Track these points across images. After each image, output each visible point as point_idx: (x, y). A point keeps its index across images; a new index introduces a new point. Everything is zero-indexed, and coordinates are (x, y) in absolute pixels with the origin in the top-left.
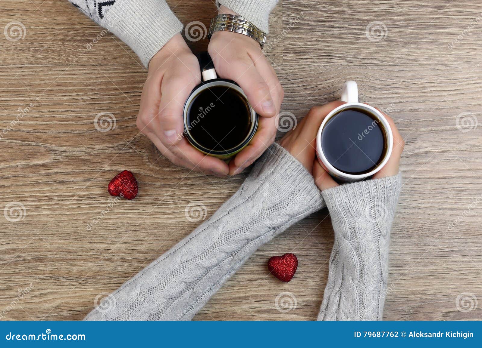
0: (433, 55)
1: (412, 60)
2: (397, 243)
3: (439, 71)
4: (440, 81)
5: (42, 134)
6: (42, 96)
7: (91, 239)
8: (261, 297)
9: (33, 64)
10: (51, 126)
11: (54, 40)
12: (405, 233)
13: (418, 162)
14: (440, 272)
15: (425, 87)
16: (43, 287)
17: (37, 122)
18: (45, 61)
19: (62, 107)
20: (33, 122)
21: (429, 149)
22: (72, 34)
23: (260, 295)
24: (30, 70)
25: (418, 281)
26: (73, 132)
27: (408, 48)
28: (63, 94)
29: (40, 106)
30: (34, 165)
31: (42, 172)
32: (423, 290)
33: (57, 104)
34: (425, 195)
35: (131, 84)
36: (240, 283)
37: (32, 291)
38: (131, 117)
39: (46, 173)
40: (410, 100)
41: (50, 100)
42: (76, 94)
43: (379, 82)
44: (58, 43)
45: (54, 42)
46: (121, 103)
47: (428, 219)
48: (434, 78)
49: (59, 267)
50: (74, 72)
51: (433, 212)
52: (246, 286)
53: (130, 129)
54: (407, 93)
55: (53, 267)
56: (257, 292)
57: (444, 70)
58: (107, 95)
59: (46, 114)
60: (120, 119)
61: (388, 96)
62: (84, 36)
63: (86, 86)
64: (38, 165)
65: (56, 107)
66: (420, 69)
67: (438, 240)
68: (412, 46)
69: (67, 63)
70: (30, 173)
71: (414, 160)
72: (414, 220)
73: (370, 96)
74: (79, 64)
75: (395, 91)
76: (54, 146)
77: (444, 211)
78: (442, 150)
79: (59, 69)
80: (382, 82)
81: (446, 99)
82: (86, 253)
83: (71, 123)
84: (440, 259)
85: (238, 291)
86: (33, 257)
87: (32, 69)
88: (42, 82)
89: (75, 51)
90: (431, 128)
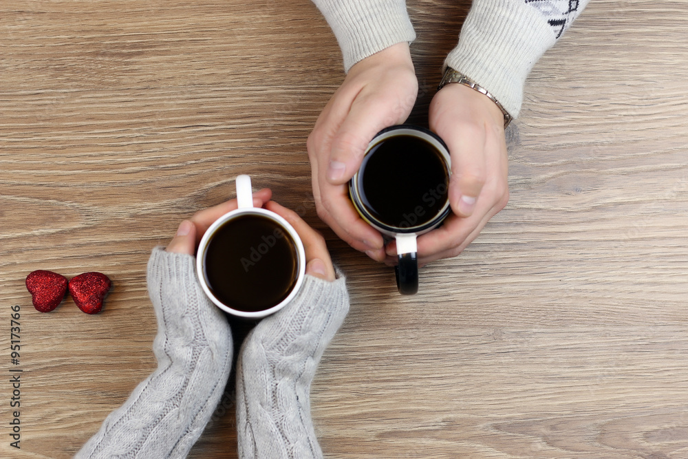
0: (621, 65)
1: (592, 72)
2: (576, 334)
3: (630, 87)
4: (633, 101)
5: (68, 189)
6: (67, 134)
7: (139, 336)
8: (384, 415)
9: (52, 88)
10: (79, 177)
11: (81, 54)
12: (587, 319)
13: (603, 217)
14: (638, 374)
15: (611, 110)
16: (74, 407)
17: (60, 172)
18: (69, 84)
19: (95, 149)
20: (54, 171)
21: (619, 199)
22: (107, 44)
23: (384, 412)
24: (49, 97)
25: (606, 388)
26: (111, 185)
27: (586, 55)
28: (96, 131)
29: (63, 148)
30: (57, 233)
31: (69, 242)
32: (615, 400)
33: (88, 146)
34: (615, 264)
35: (193, 115)
36: (353, 395)
37: (58, 412)
38: (194, 162)
39: (74, 244)
40: (591, 129)
41: (78, 140)
42: (114, 130)
43: (546, 105)
44: (87, 58)
45: (83, 57)
46: (178, 142)
47: (619, 299)
48: (624, 98)
49: (95, 378)
50: (110, 99)
51: (626, 288)
52: (362, 399)
53: (193, 179)
54: (586, 120)
55: (87, 378)
56: (379, 408)
57: (639, 86)
58: (159, 131)
59: (73, 160)
60: (178, 165)
61: (559, 124)
62: (124, 47)
63: (128, 119)
64: (62, 232)
65: (87, 149)
66: (603, 85)
67: (633, 329)
68: (591, 52)
69: (101, 86)
70: (52, 245)
71: (597, 215)
72: (600, 301)
73: (533, 125)
74: (118, 87)
75: (569, 117)
76: (85, 205)
77: (642, 286)
78: (637, 200)
79: (89, 96)
80: (550, 105)
81: (642, 126)
82: (133, 357)
83: (108, 172)
84: (637, 355)
85: (352, 406)
86: (58, 365)
87: (51, 96)
88: (66, 114)
89: (113, 69)
90: (621, 169)
